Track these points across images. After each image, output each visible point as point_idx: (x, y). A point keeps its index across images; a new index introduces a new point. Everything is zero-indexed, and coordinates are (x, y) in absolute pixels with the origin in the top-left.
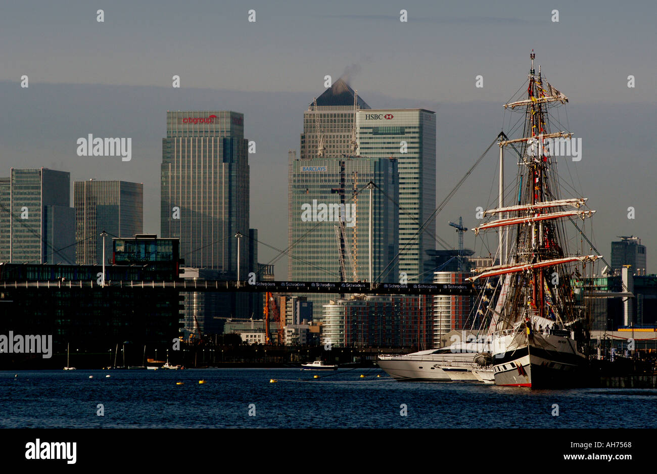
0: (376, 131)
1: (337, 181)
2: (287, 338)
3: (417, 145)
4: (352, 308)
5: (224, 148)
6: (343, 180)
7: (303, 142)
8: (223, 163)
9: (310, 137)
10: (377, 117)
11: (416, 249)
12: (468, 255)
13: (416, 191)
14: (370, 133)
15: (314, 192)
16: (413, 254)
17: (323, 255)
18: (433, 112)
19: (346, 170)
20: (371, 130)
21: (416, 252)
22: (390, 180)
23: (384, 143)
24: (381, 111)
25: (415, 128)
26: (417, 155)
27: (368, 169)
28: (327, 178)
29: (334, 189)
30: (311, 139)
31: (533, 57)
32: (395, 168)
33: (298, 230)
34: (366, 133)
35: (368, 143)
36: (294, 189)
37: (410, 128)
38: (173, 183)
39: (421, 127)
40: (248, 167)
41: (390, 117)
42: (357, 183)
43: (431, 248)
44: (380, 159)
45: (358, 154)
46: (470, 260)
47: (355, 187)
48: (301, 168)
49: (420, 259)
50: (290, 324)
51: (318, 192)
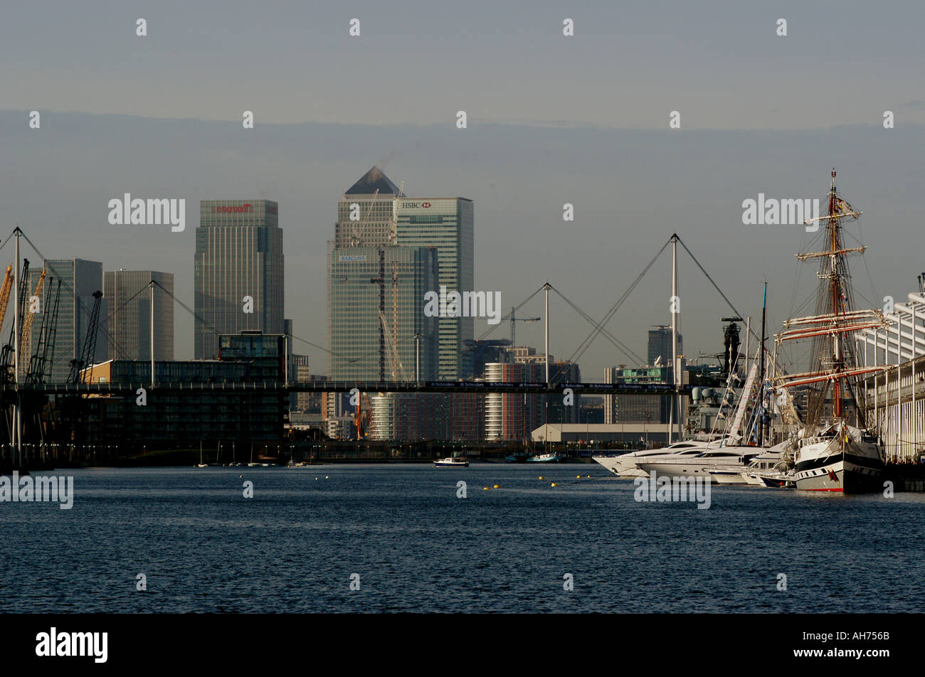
0: (413, 220)
1: (376, 270)
2: (331, 430)
3: (455, 234)
4: (401, 400)
5: (259, 236)
6: (382, 270)
7: (337, 231)
8: (258, 253)
9: (344, 225)
10: (415, 206)
11: (454, 339)
12: (506, 345)
13: (455, 280)
14: (408, 222)
15: (353, 282)
16: (452, 344)
17: (363, 346)
18: (470, 201)
19: (386, 259)
20: (408, 219)
21: (455, 342)
22: (430, 269)
23: (422, 232)
24: (419, 199)
25: (453, 216)
26: (455, 244)
27: (407, 258)
28: (367, 268)
29: (374, 278)
30: (346, 228)
31: (834, 174)
32: (435, 257)
33: (338, 321)
34: (403, 222)
35: (405, 232)
36: (333, 279)
37: (448, 216)
38: (206, 272)
39: (458, 215)
40: (283, 256)
41: (428, 205)
42: (397, 273)
43: (470, 338)
44: (420, 248)
45: (395, 243)
46: (507, 350)
47: (395, 277)
48: (340, 258)
49: (458, 350)
50: (332, 416)
51: (357, 282)
